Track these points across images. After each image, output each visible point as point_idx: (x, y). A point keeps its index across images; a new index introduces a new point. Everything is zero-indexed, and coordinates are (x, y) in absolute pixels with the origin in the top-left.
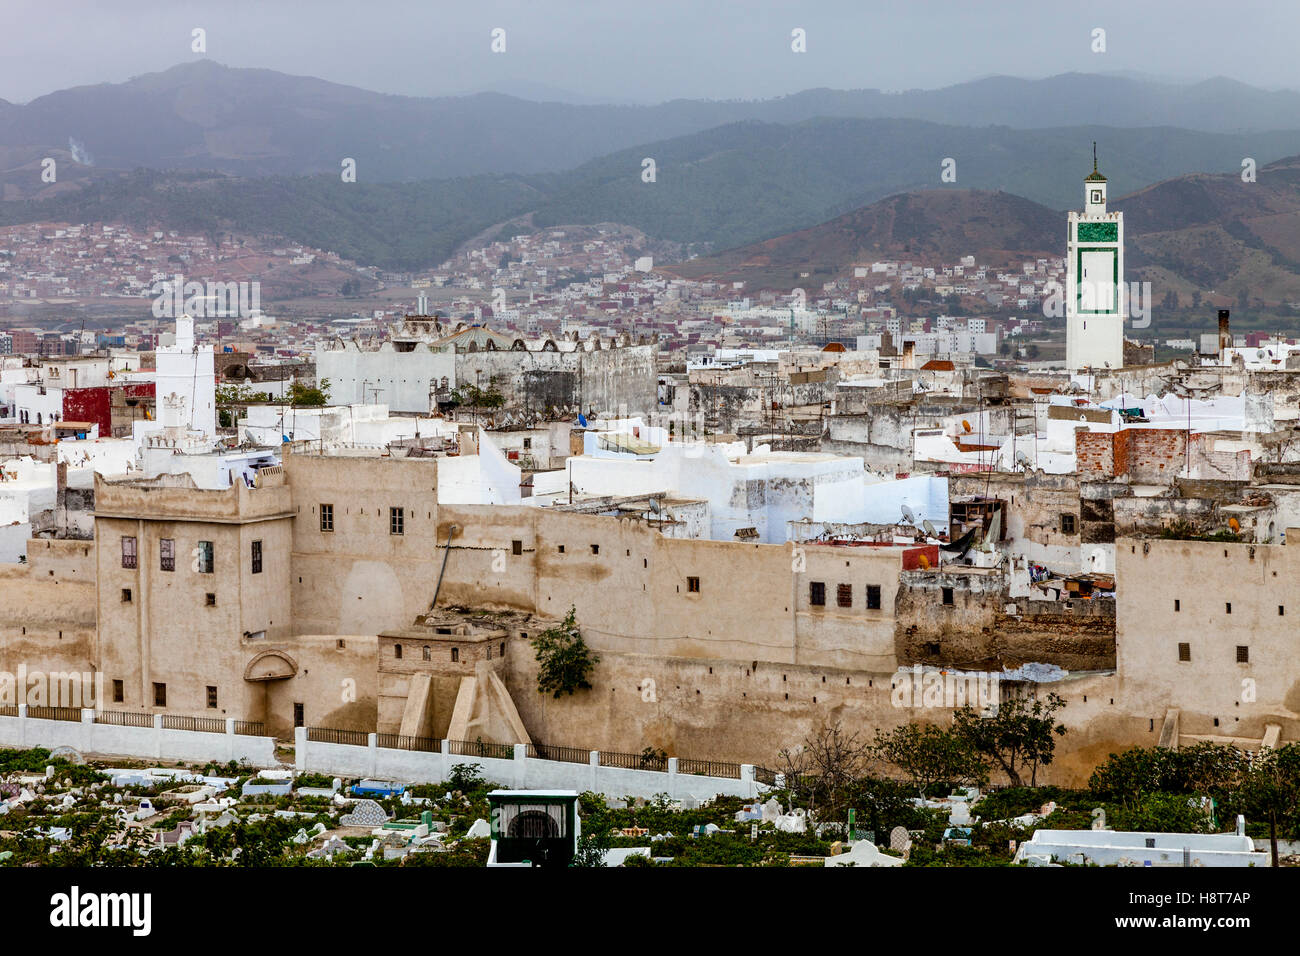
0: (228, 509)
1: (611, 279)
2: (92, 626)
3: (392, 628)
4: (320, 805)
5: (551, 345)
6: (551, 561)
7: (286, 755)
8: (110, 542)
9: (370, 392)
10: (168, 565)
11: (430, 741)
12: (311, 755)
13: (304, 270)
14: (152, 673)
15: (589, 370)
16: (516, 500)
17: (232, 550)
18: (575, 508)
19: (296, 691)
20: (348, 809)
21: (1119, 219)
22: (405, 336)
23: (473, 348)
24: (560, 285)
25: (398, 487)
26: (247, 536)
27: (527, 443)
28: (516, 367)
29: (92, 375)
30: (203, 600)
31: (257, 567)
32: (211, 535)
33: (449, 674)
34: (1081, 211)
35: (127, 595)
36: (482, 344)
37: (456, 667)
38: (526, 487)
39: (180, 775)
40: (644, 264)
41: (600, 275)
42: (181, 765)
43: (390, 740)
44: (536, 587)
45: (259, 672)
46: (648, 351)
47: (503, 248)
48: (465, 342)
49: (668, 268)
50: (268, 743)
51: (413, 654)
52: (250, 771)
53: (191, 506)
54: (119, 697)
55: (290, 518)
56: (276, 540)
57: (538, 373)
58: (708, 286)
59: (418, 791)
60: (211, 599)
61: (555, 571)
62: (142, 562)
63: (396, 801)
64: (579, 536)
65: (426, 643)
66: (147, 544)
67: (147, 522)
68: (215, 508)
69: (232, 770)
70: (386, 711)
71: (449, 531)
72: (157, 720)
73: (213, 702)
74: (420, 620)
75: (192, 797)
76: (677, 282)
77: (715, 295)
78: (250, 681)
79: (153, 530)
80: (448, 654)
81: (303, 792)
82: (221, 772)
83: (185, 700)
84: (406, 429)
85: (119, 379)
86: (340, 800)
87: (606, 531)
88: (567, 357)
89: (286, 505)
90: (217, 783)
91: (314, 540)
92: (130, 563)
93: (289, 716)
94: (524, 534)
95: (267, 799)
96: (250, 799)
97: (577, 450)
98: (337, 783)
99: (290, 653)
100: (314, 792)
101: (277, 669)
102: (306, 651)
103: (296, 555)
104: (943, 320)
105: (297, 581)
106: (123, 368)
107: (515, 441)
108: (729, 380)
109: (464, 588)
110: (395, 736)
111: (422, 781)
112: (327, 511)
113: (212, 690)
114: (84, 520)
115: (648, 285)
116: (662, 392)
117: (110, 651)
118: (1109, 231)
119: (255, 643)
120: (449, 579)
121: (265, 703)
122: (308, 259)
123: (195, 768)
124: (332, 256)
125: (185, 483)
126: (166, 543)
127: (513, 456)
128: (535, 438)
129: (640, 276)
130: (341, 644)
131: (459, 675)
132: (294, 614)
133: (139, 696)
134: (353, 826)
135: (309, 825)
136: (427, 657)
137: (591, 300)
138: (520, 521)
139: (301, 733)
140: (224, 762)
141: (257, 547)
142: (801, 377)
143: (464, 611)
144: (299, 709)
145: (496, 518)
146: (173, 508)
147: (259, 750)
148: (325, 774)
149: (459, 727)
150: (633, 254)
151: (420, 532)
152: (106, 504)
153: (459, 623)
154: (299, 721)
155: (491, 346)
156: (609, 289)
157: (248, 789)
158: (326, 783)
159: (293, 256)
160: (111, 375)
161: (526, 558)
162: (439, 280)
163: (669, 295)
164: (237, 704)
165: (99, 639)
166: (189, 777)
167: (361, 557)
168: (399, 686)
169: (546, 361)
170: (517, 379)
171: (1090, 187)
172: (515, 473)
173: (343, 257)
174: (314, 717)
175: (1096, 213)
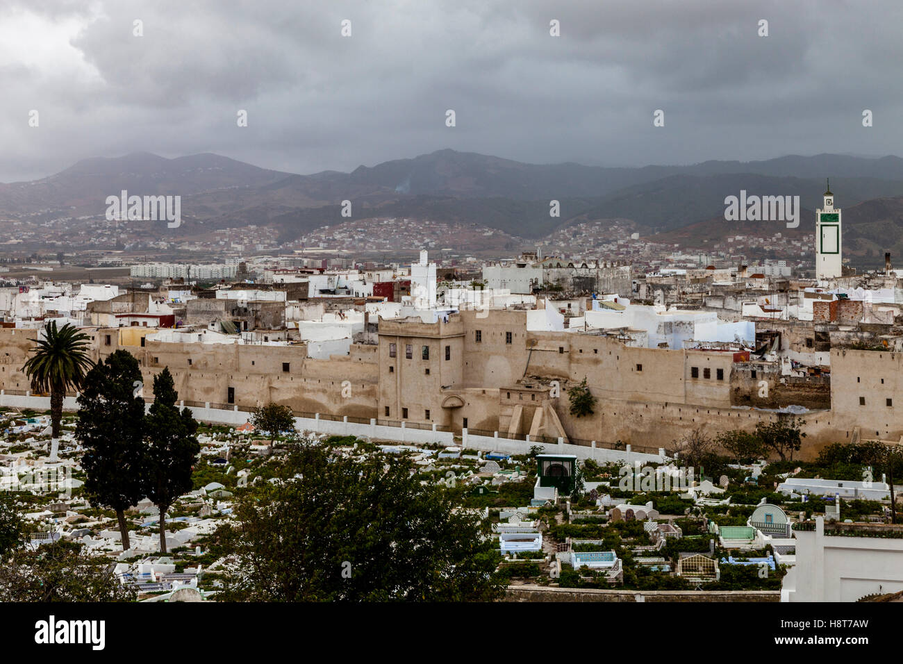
0: (435, 332)
1: (621, 242)
2: (376, 383)
3: (506, 385)
4: (471, 463)
5: (585, 266)
6: (576, 356)
7: (458, 440)
8: (385, 346)
9: (504, 284)
10: (409, 356)
11: (521, 436)
12: (469, 441)
13: (489, 238)
14: (402, 404)
15: (601, 276)
16: (562, 329)
17: (437, 350)
18: (586, 334)
19: (465, 412)
20: (483, 465)
21: (839, 212)
22: (522, 261)
23: (551, 266)
24: (599, 245)
25: (510, 323)
26: (444, 344)
27: (569, 306)
28: (570, 275)
29: (386, 277)
30: (424, 372)
31: (448, 358)
32: (428, 343)
33: (530, 406)
34: (822, 208)
35: (392, 369)
36: (555, 264)
37: (533, 403)
38: (566, 324)
39: (412, 448)
40: (635, 236)
41: (616, 241)
42: (413, 444)
43: (504, 435)
44: (570, 368)
45: (448, 404)
46: (628, 268)
47: (574, 229)
48: (547, 264)
49: (645, 237)
50: (450, 435)
51: (515, 397)
52: (443, 447)
53: (420, 331)
54: (387, 414)
55: (462, 336)
56: (456, 346)
57: (579, 278)
58: (663, 245)
59: (516, 458)
60: (428, 372)
61: (578, 361)
62: (398, 355)
63: (505, 461)
64: (588, 346)
65: (520, 392)
66: (400, 347)
67: (400, 337)
68: (429, 331)
69: (435, 446)
70: (503, 422)
71: (532, 342)
72: (403, 424)
73: (428, 417)
74: (519, 382)
75: (416, 458)
76: (649, 244)
77: (666, 249)
78: (444, 408)
79: (403, 341)
80: (530, 397)
81: (465, 457)
82: (430, 448)
83: (416, 416)
84: (517, 300)
85: (398, 278)
86: (481, 461)
87: (601, 344)
88: (592, 270)
89: (461, 331)
90: (428, 452)
91: (473, 346)
92: (393, 355)
93: (461, 423)
94: (564, 344)
95: (449, 460)
96: (441, 460)
97: (589, 308)
98: (480, 453)
99: (462, 396)
100: (470, 457)
101: (456, 403)
102: (469, 395)
103: (465, 353)
104: (767, 261)
105: (465, 364)
106: (401, 274)
107: (564, 305)
108: (664, 282)
109: (538, 368)
110: (507, 433)
111: (518, 453)
112: (479, 333)
113: (428, 412)
114: (374, 337)
115: (637, 245)
116: (634, 287)
117: (384, 393)
118: (835, 217)
119: (447, 391)
120: (531, 364)
121: (450, 418)
122: (490, 233)
123: (419, 446)
124: (501, 232)
125: (418, 321)
126: (409, 346)
127: (563, 311)
128: (573, 304)
129: (634, 241)
130: (484, 392)
131: (535, 407)
132: (464, 379)
133: (396, 414)
134: (485, 472)
135: (466, 471)
136: (521, 398)
137: (612, 251)
138: (563, 338)
139: (465, 431)
140: (431, 443)
141: (448, 349)
142: (695, 281)
143: (538, 378)
144: (465, 421)
145: (552, 337)
146: (412, 331)
147: (446, 438)
148: (475, 449)
149: (535, 429)
150: (631, 232)
151: (519, 342)
152: (383, 330)
153: (535, 383)
154: (465, 426)
155: (559, 266)
156: (620, 246)
157: (441, 455)
158: (475, 453)
159: (484, 232)
160: (394, 277)
161: (565, 355)
162: (547, 243)
163: (646, 249)
164: (438, 418)
165: (380, 388)
166: (415, 449)
167: (493, 353)
168: (509, 411)
169: (582, 272)
170: (570, 280)
171: (826, 198)
172: (562, 317)
173: (505, 232)
174: (472, 424)
175: (829, 209)
